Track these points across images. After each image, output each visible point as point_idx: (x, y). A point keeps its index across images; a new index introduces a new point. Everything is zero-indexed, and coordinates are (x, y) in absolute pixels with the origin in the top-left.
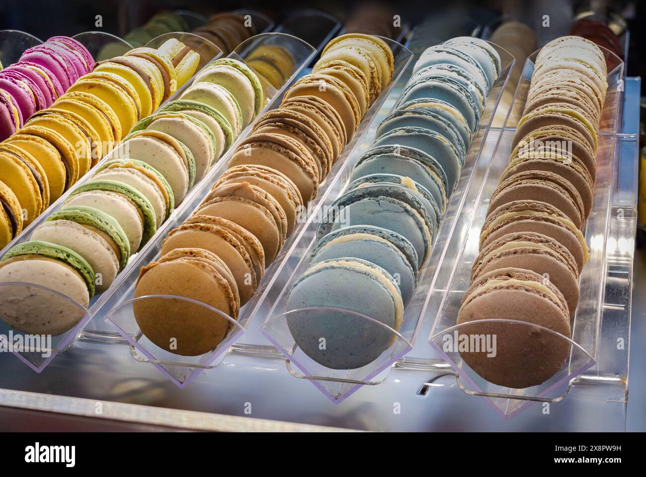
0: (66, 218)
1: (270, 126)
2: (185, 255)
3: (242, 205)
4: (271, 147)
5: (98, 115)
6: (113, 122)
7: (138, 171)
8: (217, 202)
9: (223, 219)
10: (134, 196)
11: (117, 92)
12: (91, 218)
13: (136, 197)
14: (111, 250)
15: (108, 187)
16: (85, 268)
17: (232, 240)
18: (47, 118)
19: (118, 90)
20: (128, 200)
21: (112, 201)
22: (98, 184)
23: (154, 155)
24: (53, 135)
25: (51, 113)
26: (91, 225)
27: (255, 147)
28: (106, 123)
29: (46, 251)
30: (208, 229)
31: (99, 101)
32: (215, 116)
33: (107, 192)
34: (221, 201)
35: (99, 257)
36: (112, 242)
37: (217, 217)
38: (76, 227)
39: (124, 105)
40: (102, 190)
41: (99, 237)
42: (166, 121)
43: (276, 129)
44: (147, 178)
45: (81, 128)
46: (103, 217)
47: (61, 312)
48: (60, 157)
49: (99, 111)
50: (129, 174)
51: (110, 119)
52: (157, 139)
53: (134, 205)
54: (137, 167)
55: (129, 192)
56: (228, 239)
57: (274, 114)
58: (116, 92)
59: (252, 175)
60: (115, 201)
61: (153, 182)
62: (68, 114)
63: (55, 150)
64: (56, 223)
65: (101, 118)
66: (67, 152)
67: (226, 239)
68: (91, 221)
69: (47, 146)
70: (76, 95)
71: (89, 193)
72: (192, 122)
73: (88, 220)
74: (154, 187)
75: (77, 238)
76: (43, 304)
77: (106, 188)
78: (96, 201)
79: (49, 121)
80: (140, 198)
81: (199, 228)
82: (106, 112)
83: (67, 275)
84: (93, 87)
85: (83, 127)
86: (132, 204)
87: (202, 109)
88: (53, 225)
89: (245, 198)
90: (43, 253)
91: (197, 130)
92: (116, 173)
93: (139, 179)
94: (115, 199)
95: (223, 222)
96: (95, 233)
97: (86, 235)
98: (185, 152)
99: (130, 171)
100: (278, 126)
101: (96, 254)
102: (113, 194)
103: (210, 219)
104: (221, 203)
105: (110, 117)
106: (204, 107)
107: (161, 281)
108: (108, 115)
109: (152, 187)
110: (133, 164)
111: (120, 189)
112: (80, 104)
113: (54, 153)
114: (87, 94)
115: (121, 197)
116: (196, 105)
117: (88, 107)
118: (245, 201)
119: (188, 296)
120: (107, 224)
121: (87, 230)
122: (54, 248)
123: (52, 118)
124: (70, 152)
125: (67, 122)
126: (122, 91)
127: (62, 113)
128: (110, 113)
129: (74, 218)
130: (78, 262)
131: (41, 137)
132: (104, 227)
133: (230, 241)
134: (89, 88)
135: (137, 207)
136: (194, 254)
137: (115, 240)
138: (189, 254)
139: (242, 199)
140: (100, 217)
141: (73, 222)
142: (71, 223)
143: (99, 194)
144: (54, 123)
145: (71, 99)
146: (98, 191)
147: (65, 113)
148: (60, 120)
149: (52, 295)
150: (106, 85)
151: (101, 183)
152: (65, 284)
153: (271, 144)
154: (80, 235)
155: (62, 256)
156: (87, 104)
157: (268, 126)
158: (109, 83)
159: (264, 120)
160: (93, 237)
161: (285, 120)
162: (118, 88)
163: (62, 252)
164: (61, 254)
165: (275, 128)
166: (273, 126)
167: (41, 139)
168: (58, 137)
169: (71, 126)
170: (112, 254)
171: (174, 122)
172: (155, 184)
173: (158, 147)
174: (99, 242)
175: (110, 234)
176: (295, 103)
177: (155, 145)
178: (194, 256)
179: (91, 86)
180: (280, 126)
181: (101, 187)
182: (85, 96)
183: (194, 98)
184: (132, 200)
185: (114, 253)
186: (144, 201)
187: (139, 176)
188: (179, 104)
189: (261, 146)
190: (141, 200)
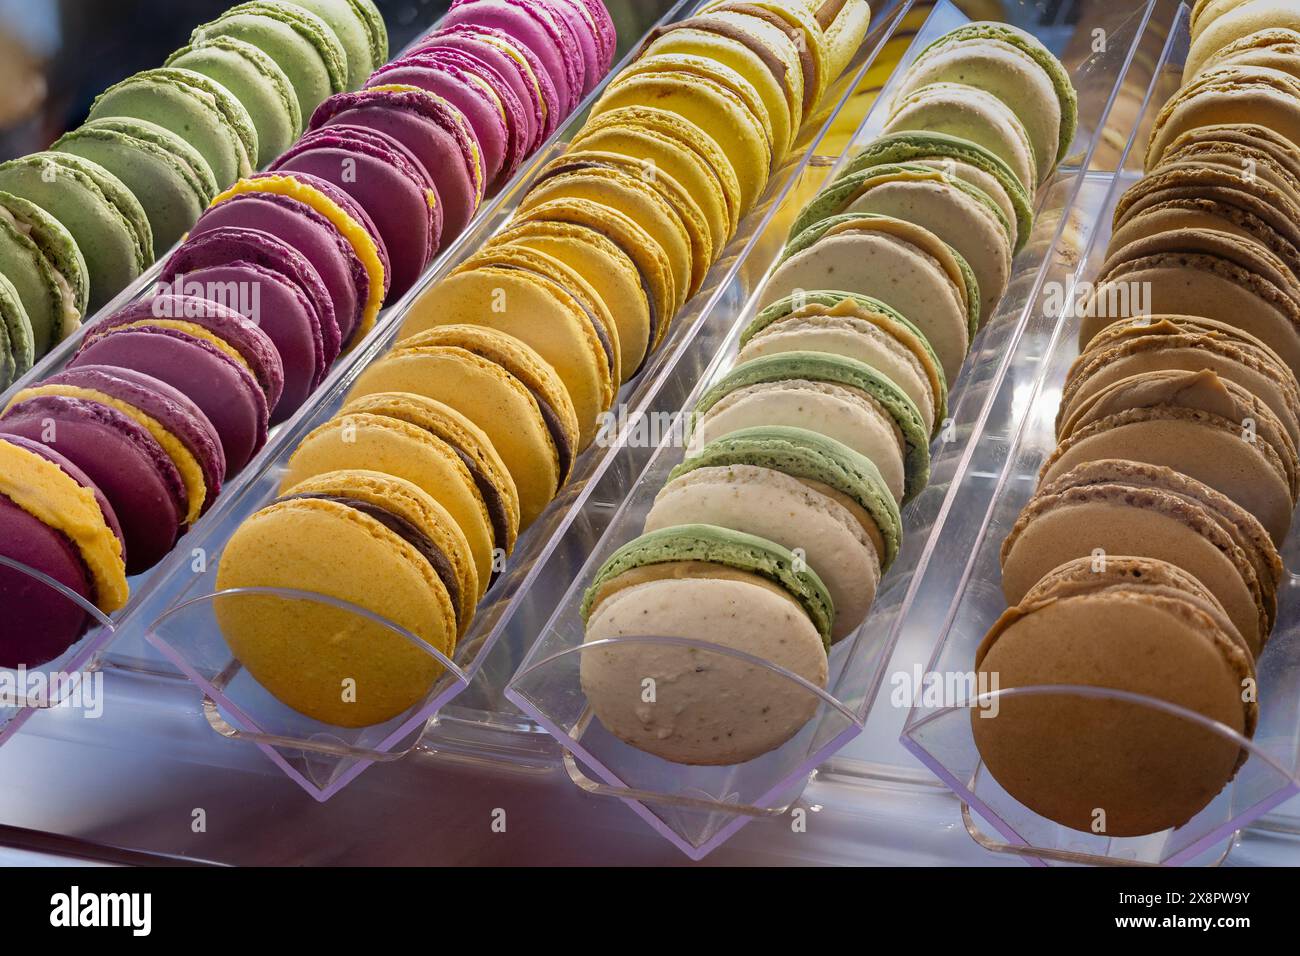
0: (750, 459)
1: (1180, 206)
2: (1119, 576)
3: (1207, 431)
4: (1212, 267)
5: (697, 165)
6: (726, 184)
7: (874, 326)
8: (1134, 421)
9: (1176, 474)
10: (886, 393)
11: (728, 105)
12: (822, 460)
13: (890, 397)
14: (869, 543)
15: (823, 373)
16: (817, 596)
17: (1216, 533)
18: (591, 178)
19: (729, 101)
20: (874, 406)
21: (841, 409)
22: (794, 364)
23: (894, 281)
24: (618, 223)
25: (593, 162)
26: (821, 479)
27: (1169, 267)
28: (716, 186)
29: (730, 554)
30: (1148, 502)
31: (693, 130)
32: (996, 172)
33: (823, 386)
34: (1143, 420)
35: (844, 565)
36: (872, 525)
37: (1158, 468)
38: (786, 485)
39: (744, 140)
40: (806, 377)
41: (843, 511)
42: (903, 190)
43: (1198, 216)
44: (896, 344)
45: (669, 201)
46: (846, 458)
47: (765, 711)
48: (639, 279)
49: (699, 157)
50: (855, 333)
51: (721, 176)
52: (895, 239)
53: (888, 419)
54: (868, 313)
55: (872, 382)
56: (1205, 530)
57: (1186, 176)
58: (725, 107)
59: (1194, 344)
60: (848, 409)
61: (911, 354)
62: (634, 165)
63: (629, 262)
64: (731, 474)
65: (704, 174)
66: (652, 265)
67: (1199, 531)
68: (820, 468)
69: (610, 252)
70: (638, 116)
71: (778, 389)
72: (964, 191)
73: (812, 466)
74: (914, 366)
75: (792, 514)
76: (724, 691)
77: (816, 373)
78: (800, 409)
79: (597, 185)
80: (898, 399)
81: (1122, 497)
82: (713, 157)
83: (789, 618)
84: (669, 93)
85: (674, 199)
86: (882, 415)
87: (966, 155)
88: (723, 478)
89: (1209, 412)
90: (720, 558)
91: (981, 213)
92: (819, 330)
93: (881, 347)
94: (847, 404)
95: (1177, 481)
96: (832, 503)
97: (812, 507)
98: (963, 270)
99: (854, 325)
100: (1201, 206)
101: (838, 555)
102: (837, 389)
103: (1140, 471)
104: (1145, 424)
105: (719, 169)
106: (971, 150)
107: (1069, 649)
108: (715, 165)
109: (909, 365)
110: (857, 305)
111: (851, 375)
112: (653, 137)
113: (626, 270)
114: (664, 112)
115: (858, 399)
116: (952, 145)
117: (671, 145)
118: (1210, 420)
119: (1148, 692)
120: (860, 477)
121: (814, 495)
122: (747, 546)
123: (603, 178)
124: (660, 265)
125: (640, 187)
126: (739, 105)
127: (621, 164)
128: (719, 159)
129: (773, 461)
130: (802, 580)
131: (593, 228)
132: (854, 485)
133: (1211, 536)
134: (659, 97)
135: (894, 422)
136: (1144, 577)
137: (878, 517)
138: (1129, 575)
139: (1204, 415)
140: (844, 460)
141: (775, 473)
142: (773, 475)
143: (805, 391)
144: (611, 190)
145: (631, 127)
146: (800, 381)
147: (630, 164)
148: (623, 183)
149: (751, 670)
150: (700, 89)
151: (802, 361)
152: (782, 642)
153: (1213, 259)
154: (801, 508)
155: (768, 565)
156: (670, 138)
157: (1172, 206)
158: (708, 85)
159: (1154, 191)
160: (830, 512)
161: (1219, 192)
162: (730, 97)
163: (767, 554)
164: (765, 561)
165: (1196, 212)
166: (1187, 207)
167: (595, 233)
168: (631, 228)
169: (649, 197)
170: (871, 555)
171: (925, 192)
172: (914, 358)
173: (906, 261)
174: (842, 525)
175: (866, 502)
176: (1217, 143)
177: (898, 256)
178: (1146, 582)
179: (665, 92)
180: (1208, 209)
181: (804, 371)
182: (661, 118)
183: (930, 125)
184: (883, 404)
185: (875, 552)
186: (906, 408)
187: (878, 339)
188: (908, 141)
189: (1184, 262)
190: (901, 404)
